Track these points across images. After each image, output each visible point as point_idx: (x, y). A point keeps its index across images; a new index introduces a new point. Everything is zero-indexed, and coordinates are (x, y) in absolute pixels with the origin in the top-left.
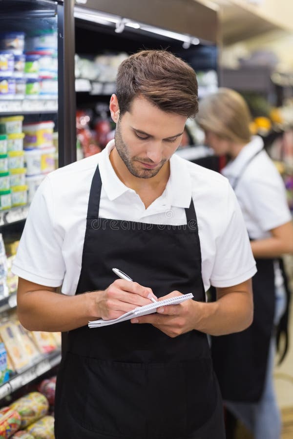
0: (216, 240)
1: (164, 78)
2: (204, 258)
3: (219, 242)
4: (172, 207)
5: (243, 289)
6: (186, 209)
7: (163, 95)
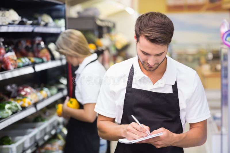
0: (187, 100)
1: (153, 27)
2: (181, 108)
3: (188, 101)
4: (165, 84)
5: (199, 125)
6: (173, 86)
7: (150, 36)
